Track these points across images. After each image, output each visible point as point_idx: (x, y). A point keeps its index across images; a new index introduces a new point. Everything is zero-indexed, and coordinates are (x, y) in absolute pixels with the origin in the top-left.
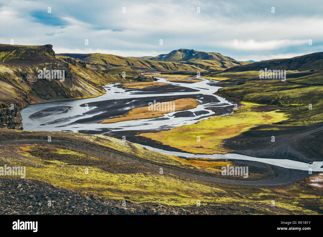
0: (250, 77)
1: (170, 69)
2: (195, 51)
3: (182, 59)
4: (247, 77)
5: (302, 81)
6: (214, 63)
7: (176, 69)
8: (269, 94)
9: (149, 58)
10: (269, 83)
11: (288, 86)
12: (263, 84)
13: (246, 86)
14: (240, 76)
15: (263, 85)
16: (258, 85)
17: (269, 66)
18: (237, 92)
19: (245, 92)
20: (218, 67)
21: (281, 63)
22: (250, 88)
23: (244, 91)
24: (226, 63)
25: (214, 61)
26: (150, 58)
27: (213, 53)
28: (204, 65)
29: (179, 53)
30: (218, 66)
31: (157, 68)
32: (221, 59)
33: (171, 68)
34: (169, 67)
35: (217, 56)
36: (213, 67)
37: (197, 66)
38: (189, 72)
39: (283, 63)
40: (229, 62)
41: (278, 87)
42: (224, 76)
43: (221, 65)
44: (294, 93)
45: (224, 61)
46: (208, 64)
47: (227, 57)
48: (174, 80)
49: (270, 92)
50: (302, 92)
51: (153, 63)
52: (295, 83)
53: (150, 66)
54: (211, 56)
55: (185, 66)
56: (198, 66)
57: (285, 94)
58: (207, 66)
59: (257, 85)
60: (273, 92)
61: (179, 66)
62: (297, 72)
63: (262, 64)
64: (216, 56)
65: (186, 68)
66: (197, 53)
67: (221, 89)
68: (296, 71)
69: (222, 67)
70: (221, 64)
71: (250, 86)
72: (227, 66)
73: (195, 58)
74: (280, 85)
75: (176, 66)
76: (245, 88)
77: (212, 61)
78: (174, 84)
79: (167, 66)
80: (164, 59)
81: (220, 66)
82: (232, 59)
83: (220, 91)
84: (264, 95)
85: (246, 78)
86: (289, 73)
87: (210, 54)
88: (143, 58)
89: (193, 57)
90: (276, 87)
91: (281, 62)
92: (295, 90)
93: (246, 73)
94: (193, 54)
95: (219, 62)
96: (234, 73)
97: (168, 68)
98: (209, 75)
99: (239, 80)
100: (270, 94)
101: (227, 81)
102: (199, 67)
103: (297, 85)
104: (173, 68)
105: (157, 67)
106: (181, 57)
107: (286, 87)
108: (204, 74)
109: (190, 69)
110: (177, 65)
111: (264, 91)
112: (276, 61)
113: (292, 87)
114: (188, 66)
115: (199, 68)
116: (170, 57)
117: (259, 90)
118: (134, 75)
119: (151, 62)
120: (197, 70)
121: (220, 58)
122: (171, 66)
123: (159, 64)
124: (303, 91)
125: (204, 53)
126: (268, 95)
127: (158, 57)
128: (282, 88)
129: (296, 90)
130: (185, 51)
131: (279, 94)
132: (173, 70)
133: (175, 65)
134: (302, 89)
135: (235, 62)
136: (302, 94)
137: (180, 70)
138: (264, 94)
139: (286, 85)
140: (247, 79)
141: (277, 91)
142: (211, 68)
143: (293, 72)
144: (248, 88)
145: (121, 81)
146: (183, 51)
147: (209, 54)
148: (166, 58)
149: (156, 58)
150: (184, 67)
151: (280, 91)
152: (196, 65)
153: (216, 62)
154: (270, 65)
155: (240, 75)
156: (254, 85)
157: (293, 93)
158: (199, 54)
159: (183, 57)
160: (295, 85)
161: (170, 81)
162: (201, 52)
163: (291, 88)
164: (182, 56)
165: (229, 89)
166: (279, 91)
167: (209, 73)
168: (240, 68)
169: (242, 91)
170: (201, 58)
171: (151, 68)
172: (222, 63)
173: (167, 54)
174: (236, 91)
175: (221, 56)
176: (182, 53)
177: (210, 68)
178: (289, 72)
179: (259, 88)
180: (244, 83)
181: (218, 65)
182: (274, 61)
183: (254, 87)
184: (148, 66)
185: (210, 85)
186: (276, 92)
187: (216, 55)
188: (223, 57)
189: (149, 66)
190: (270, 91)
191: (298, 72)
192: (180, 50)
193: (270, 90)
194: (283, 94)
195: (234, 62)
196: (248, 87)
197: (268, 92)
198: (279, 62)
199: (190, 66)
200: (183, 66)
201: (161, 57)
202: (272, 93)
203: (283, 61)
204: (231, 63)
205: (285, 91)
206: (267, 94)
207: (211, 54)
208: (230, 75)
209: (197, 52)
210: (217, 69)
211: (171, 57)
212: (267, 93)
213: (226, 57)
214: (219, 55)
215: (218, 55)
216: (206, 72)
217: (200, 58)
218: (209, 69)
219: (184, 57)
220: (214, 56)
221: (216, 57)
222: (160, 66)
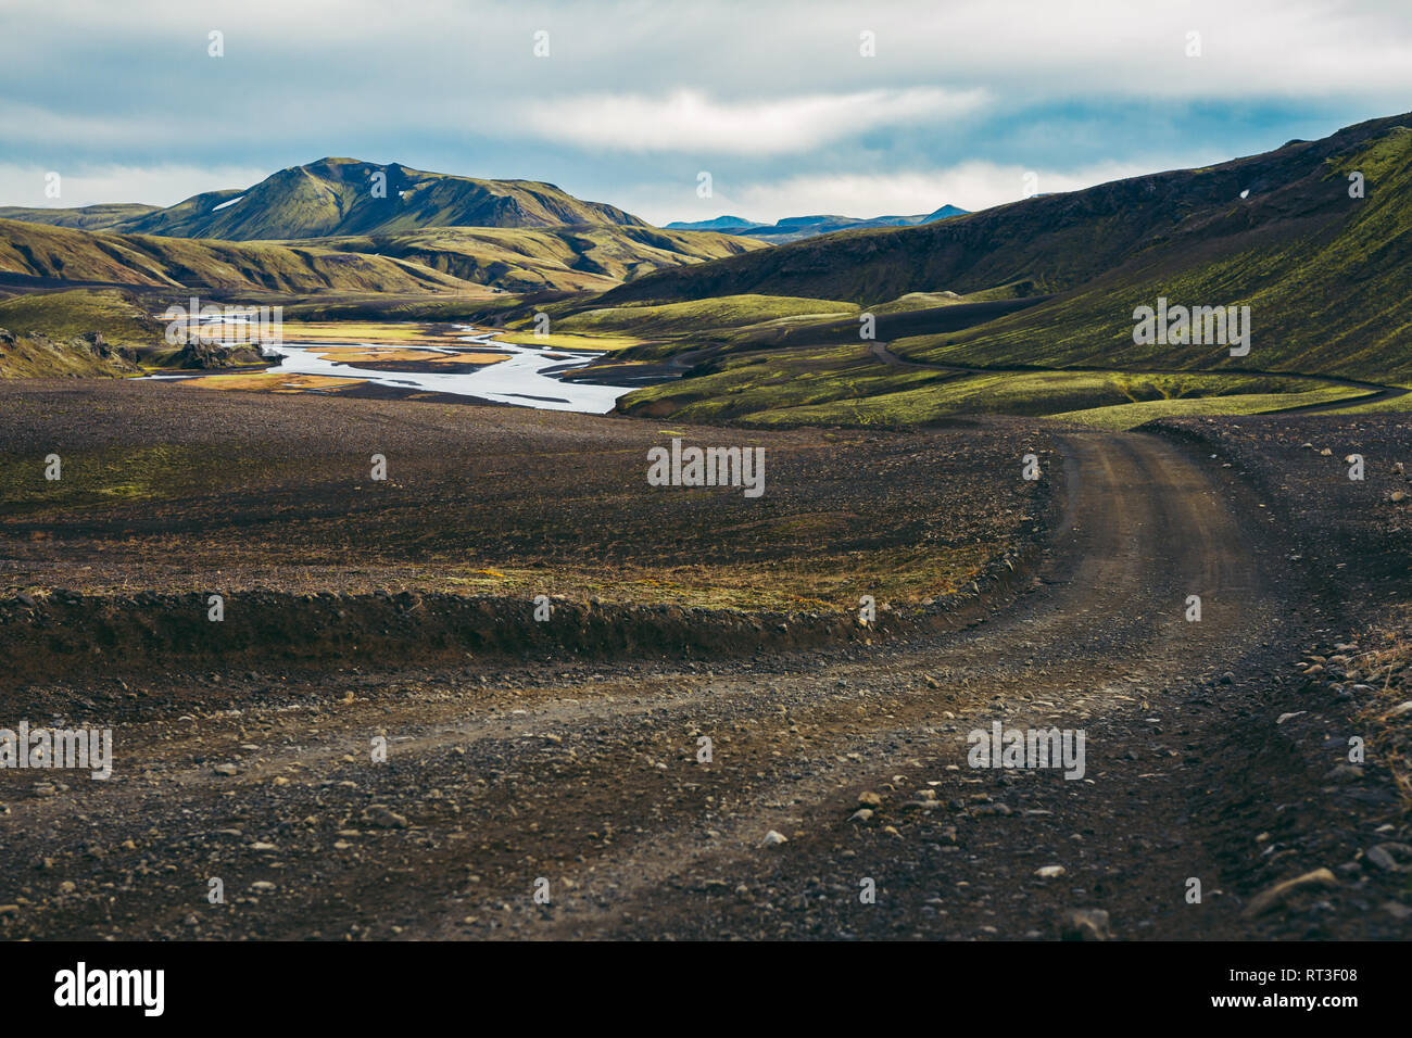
0: (737, 334)
1: (283, 285)
2: (409, 174)
3: (338, 219)
4: (727, 334)
5: (951, 352)
6: (531, 246)
7: (318, 285)
8: (824, 411)
9: (126, 213)
10: (821, 366)
11: (896, 378)
12: (799, 369)
13: (731, 380)
14: (683, 322)
15: (802, 377)
16: (780, 373)
17: (826, 269)
18: (700, 409)
19: (731, 406)
20: (555, 269)
21: (878, 250)
22: (752, 387)
23: (726, 403)
24: (595, 246)
25: (531, 234)
26: (138, 213)
27: (516, 185)
28: (476, 255)
29: (318, 184)
30: (550, 263)
31: (205, 285)
32: (564, 218)
33: (288, 281)
34: (275, 274)
35: (541, 198)
36: (524, 266)
37: (434, 264)
38: (410, 307)
39: (892, 250)
40: (614, 239)
41: (859, 380)
42: (606, 326)
43: (571, 255)
44: (914, 405)
45: (584, 230)
46: (494, 252)
47: (598, 207)
48: (362, 357)
49: (828, 404)
50: (944, 400)
51: (181, 254)
52: (925, 363)
53: (165, 272)
54: (507, 200)
55: (368, 266)
56: (443, 261)
57: (881, 409)
58: (495, 263)
59: (776, 375)
60: (839, 403)
61: (334, 268)
62: (950, 300)
63: (789, 258)
64: (534, 200)
65: (376, 278)
66: (424, 185)
67: (630, 400)
68: (948, 296)
69: (573, 267)
70: (565, 252)
71: (748, 380)
72: (600, 262)
73: (417, 214)
74: (868, 374)
75: (317, 267)
76: (730, 390)
77: (517, 236)
78: (386, 379)
79: (262, 268)
80: (226, 223)
81: (566, 261)
82: (627, 218)
83: (627, 406)
84: (806, 417)
85: (719, 335)
86: (915, 304)
87: (497, 190)
88: (88, 217)
89: (404, 208)
90: (852, 383)
91: (883, 249)
92: (921, 390)
93: (716, 307)
94: (401, 193)
95: (559, 235)
96: (655, 310)
97: (268, 280)
98: (524, 322)
99: (688, 346)
100: (828, 414)
101: (630, 353)
102: (448, 273)
103: (932, 370)
104: (300, 282)
105: (208, 281)
106: (333, 209)
107: (890, 379)
108: (498, 317)
109: (399, 282)
110: (325, 259)
111: (806, 401)
112: (860, 240)
113: (910, 380)
114: (387, 266)
115: (450, 278)
116: (264, 209)
117: (787, 396)
118: (153, 336)
119: (165, 247)
120: (436, 286)
121: (556, 212)
122: (289, 269)
123: (217, 258)
124: (945, 396)
125: (466, 186)
126: (822, 415)
127: (186, 207)
128: (874, 387)
129: (924, 391)
130: (355, 174)
131: (862, 410)
132: (302, 290)
133: (308, 260)
134: (945, 387)
135: (646, 237)
136: (940, 408)
137: (344, 289)
138: (807, 413)
139: (891, 374)
140: (725, 341)
141: (855, 397)
142: (519, 277)
143: (934, 299)
144: (741, 391)
145: (107, 375)
146: (338, 174)
147: (493, 193)
148: (238, 216)
149: (176, 215)
150: (365, 275)
151: (867, 400)
152: (429, 257)
153: (539, 236)
154: (829, 263)
155: (688, 318)
156: (764, 374)
157: (912, 403)
158: (435, 193)
159: (341, 212)
160: (922, 369)
161: (353, 365)
162: (448, 182)
163: (906, 384)
164: (339, 204)
165: (663, 395)
166: (863, 397)
167: (526, 311)
168: (683, 278)
169: (720, 404)
170: (453, 214)
171: (172, 281)
172: (577, 246)
173: (245, 193)
174: (696, 405)
175: (562, 202)
176: (337, 187)
177: (510, 273)
178: (914, 301)
179: (786, 391)
180: (718, 365)
181: (554, 254)
182: (847, 244)
183: (767, 385)
184: (155, 270)
185: (561, 381)
186: (849, 403)
187: (535, 195)
188: (572, 204)
189: (158, 269)
190: (827, 402)
191: (956, 299)
192: (320, 169)
193: (829, 394)
194: (875, 409)
195: (640, 236)
196: (740, 387)
197: (823, 405)
198: (873, 248)
199: (399, 265)
200: (357, 268)
201: (208, 212)
202: (836, 408)
203: (889, 241)
204: (624, 245)
205: (883, 397)
206: (817, 414)
207: (505, 188)
208: (634, 320)
209: (426, 176)
210: (547, 278)
211: (269, 211)
212: (818, 410)
213: (589, 204)
214: (552, 194)
215: (547, 198)
216: (508, 304)
217: (444, 213)
218: (503, 277)
219: (347, 208)
220: (527, 203)
221: (538, 209)
222: (224, 271)
